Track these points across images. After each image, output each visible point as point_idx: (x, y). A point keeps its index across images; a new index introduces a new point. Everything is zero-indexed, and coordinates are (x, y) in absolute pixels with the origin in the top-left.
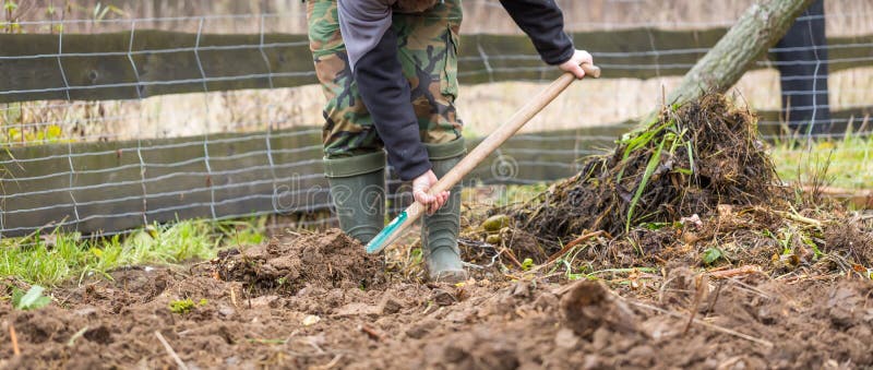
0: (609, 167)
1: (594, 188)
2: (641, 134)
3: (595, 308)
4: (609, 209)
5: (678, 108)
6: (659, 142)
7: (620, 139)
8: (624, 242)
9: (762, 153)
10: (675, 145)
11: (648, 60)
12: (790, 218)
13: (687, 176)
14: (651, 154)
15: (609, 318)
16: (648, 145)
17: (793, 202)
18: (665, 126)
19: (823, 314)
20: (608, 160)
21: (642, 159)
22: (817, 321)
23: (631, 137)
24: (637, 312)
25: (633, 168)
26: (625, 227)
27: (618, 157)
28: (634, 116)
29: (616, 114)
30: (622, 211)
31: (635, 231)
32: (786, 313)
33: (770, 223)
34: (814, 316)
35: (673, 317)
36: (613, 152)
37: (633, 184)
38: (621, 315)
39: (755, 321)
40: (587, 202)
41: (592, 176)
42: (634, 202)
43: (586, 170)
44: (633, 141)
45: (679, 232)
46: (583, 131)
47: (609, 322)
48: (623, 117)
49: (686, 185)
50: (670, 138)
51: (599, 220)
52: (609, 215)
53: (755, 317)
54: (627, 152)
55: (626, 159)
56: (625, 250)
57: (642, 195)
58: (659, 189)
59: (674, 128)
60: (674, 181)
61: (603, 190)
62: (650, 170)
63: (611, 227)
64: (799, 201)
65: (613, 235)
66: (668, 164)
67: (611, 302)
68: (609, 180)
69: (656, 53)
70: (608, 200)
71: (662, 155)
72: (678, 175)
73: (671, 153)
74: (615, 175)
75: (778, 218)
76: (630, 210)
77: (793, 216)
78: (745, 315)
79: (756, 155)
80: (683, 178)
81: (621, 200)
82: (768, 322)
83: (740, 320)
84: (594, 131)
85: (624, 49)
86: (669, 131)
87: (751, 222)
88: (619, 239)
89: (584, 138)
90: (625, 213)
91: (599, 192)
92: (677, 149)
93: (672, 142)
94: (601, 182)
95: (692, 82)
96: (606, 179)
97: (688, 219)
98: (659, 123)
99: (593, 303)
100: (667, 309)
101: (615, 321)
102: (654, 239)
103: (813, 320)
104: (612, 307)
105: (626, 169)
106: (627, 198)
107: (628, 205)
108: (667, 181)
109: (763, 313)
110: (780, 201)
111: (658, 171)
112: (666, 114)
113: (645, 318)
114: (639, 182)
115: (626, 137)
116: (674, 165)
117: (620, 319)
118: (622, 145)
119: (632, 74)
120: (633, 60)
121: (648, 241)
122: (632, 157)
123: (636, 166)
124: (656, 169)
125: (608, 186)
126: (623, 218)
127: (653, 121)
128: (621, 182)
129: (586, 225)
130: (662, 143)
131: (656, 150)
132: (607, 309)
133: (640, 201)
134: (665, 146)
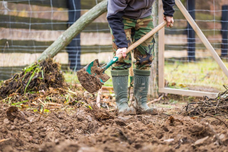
0: (21, 77)
1: (16, 82)
2: (29, 68)
3: (14, 113)
4: (20, 88)
5: (40, 61)
6: (34, 70)
7: (24, 69)
8: (24, 97)
9: (62, 74)
10: (39, 71)
11: (33, 48)
12: (68, 92)
13: (41, 80)
14: (32, 74)
15: (18, 116)
16: (31, 71)
17: (69, 88)
18: (36, 66)
19: (75, 117)
20: (20, 74)
21: (29, 75)
22: (73, 119)
23: (27, 69)
24: (26, 115)
25: (27, 77)
26: (24, 93)
27: (23, 74)
28: (28, 63)
29: (23, 63)
30: (23, 88)
31: (27, 94)
32: (65, 116)
33: (63, 93)
34: (73, 117)
35: (35, 116)
36: (21, 73)
37: (27, 81)
38: (22, 115)
39: (57, 118)
40: (14, 86)
41: (16, 79)
42: (27, 86)
43: (14, 77)
44: (27, 70)
45: (39, 94)
46: (14, 67)
47: (18, 117)
48: (25, 64)
49: (41, 82)
50: (37, 69)
51: (17, 90)
52: (20, 89)
53: (57, 117)
54: (25, 73)
55: (25, 74)
56: (24, 99)
57: (29, 84)
58: (33, 83)
59: (38, 67)
60: (38, 81)
61: (19, 82)
62: (31, 78)
63: (21, 92)
64: (71, 87)
65: (21, 94)
66: (37, 76)
67: (19, 111)
68: (20, 80)
69: (35, 47)
70: (20, 85)
71: (35, 74)
72: (39, 79)
73: (38, 73)
74: (22, 78)
75: (65, 92)
76: (26, 88)
77: (69, 91)
78: (55, 116)
79: (60, 75)
80: (40, 80)
81: (23, 85)
82: (61, 118)
83: (53, 118)
84: (17, 67)
85: (26, 45)
86: (37, 67)
87: (58, 92)
88: (22, 96)
89: (14, 69)
90: (24, 89)
91: (17, 83)
92: (39, 72)
93: (37, 70)
94: (18, 80)
95: (44, 55)
96: (19, 80)
97: (41, 91)
98: (35, 65)
99: (14, 112)
100: (34, 114)
101: (20, 117)
102: (32, 96)
103: (72, 118)
104: (19, 113)
105: (25, 77)
106: (25, 85)
107: (25, 87)
108: (36, 81)
109: (59, 116)
110: (66, 87)
111: (34, 78)
112: (36, 63)
113: (28, 117)
114: (28, 81)
115: (25, 68)
116: (38, 76)
117: (21, 116)
118: (24, 71)
119: (28, 52)
120: (29, 48)
121: (30, 97)
122: (27, 74)
123: (28, 76)
124: (33, 77)
125: (20, 82)
126: (24, 90)
127: (33, 65)
128: (24, 81)
129: (14, 92)
130: (35, 71)
131: (33, 72)
132: (18, 113)
133: (28, 86)
134: (36, 71)
